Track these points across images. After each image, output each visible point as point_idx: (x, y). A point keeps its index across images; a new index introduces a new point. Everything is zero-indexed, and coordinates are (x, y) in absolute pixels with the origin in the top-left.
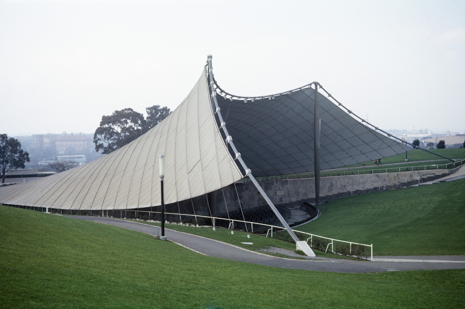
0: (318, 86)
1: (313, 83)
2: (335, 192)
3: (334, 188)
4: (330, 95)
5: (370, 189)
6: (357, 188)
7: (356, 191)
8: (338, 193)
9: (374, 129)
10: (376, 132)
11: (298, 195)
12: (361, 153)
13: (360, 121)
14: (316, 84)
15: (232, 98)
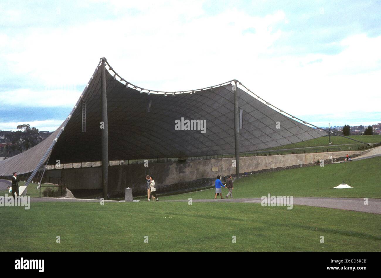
0: (238, 83)
1: (233, 80)
2: (260, 168)
3: (259, 165)
4: (249, 90)
5: (289, 166)
6: (278, 165)
7: (278, 168)
8: (262, 170)
9: (291, 117)
10: (293, 120)
11: (229, 171)
12: (283, 137)
13: (279, 111)
14: (236, 81)
15: (141, 90)
